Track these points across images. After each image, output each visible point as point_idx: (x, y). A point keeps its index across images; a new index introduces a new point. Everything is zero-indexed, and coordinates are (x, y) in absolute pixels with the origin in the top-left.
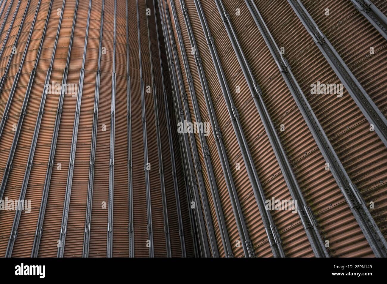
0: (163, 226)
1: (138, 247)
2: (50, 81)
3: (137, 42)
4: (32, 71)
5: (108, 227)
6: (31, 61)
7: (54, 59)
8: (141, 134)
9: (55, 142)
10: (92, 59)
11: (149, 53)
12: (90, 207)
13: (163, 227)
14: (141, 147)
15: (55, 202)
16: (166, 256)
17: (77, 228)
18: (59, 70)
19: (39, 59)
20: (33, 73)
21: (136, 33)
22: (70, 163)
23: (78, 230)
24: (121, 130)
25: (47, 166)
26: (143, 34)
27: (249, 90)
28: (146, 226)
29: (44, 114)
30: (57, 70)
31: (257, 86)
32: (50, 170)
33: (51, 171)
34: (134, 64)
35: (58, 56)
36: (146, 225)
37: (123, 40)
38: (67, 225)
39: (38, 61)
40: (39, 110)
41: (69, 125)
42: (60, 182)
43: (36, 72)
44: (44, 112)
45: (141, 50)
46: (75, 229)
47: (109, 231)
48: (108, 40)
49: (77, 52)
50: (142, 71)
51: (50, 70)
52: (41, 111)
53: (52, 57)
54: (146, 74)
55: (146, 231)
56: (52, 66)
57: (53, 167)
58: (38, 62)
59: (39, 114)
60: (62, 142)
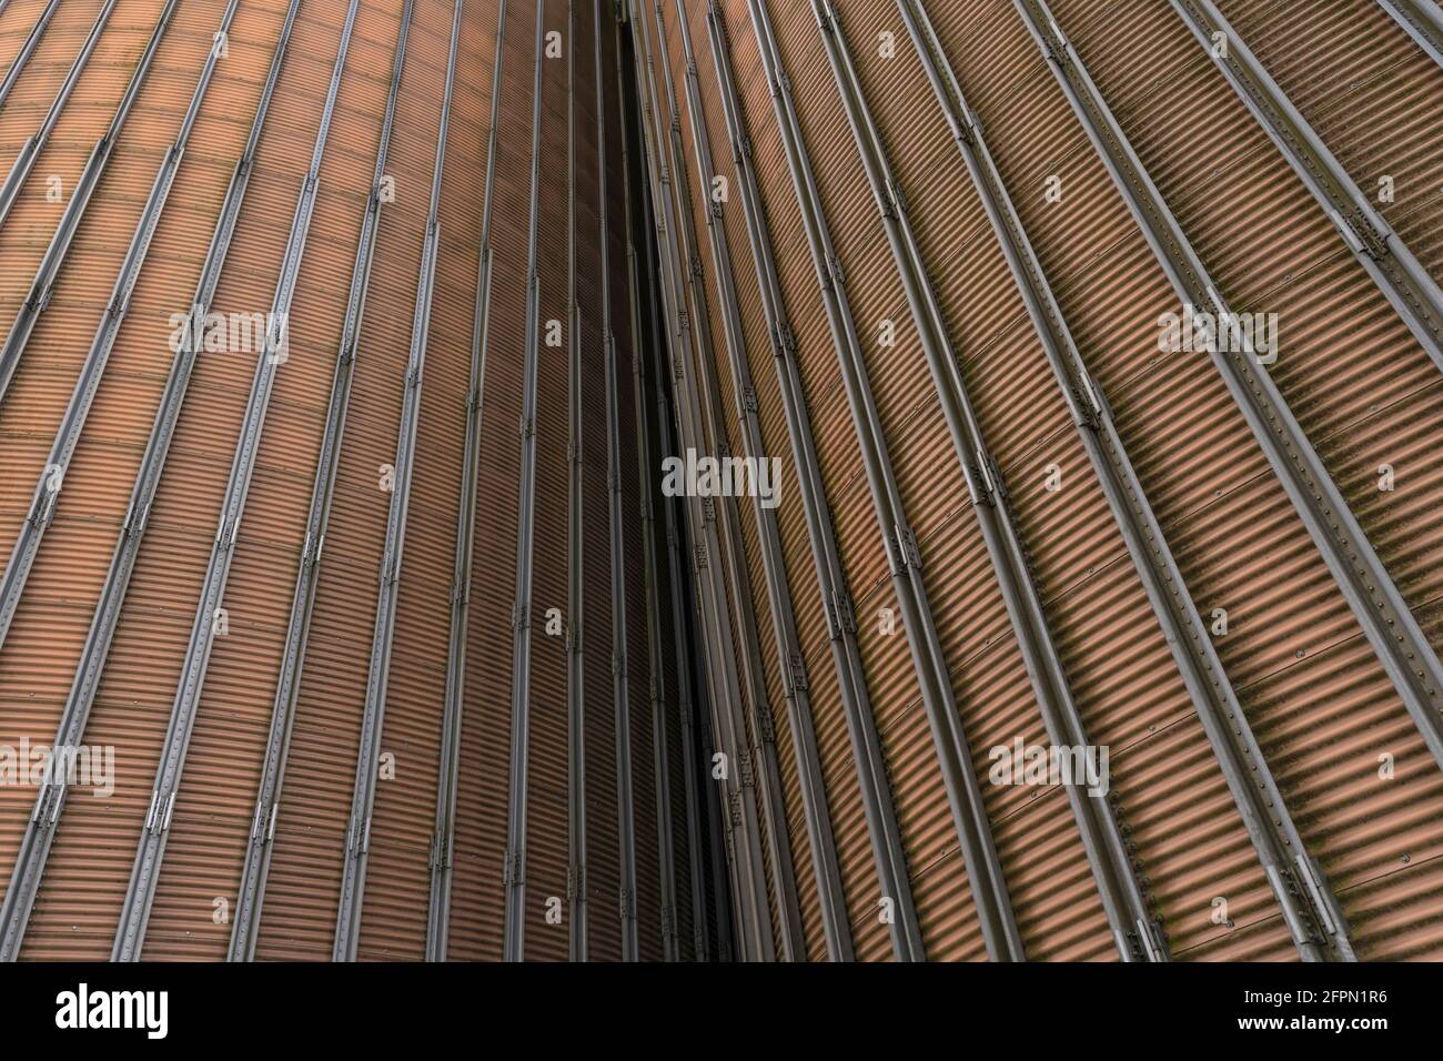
0: (564, 866)
1: (463, 939)
2: (169, 196)
3: (528, 132)
4: (98, 143)
5: (351, 835)
6: (97, 104)
7: (197, 115)
8: (511, 479)
9: (164, 441)
10: (351, 151)
11: (564, 185)
12: (281, 734)
13: (564, 870)
14: (506, 529)
15: (132, 690)
16: (565, 956)
17: (217, 818)
18: (213, 161)
19: (133, 103)
20: (100, 152)
21: (528, 98)
22: (218, 539)
23: (220, 825)
24: (440, 448)
25: (119, 532)
26: (552, 111)
27: (961, 474)
28: (498, 856)
29: (129, 320)
30: (207, 162)
31: (989, 460)
32: (127, 550)
33: (130, 556)
34: (511, 208)
35: (216, 106)
36: (502, 853)
37: (478, 110)
38: (177, 795)
39: (130, 111)
40: (109, 298)
41: (230, 383)
42: (163, 607)
43: (114, 150)
44: (130, 312)
45: (541, 166)
46: (208, 817)
47: (354, 849)
48: (421, 98)
49: (294, 108)
50: (538, 244)
51: (175, 152)
52: (117, 302)
53: (192, 108)
54: (550, 257)
55: (498, 874)
56: (187, 142)
57: (143, 542)
58: (128, 114)
59: (106, 313)
60: (195, 444)
